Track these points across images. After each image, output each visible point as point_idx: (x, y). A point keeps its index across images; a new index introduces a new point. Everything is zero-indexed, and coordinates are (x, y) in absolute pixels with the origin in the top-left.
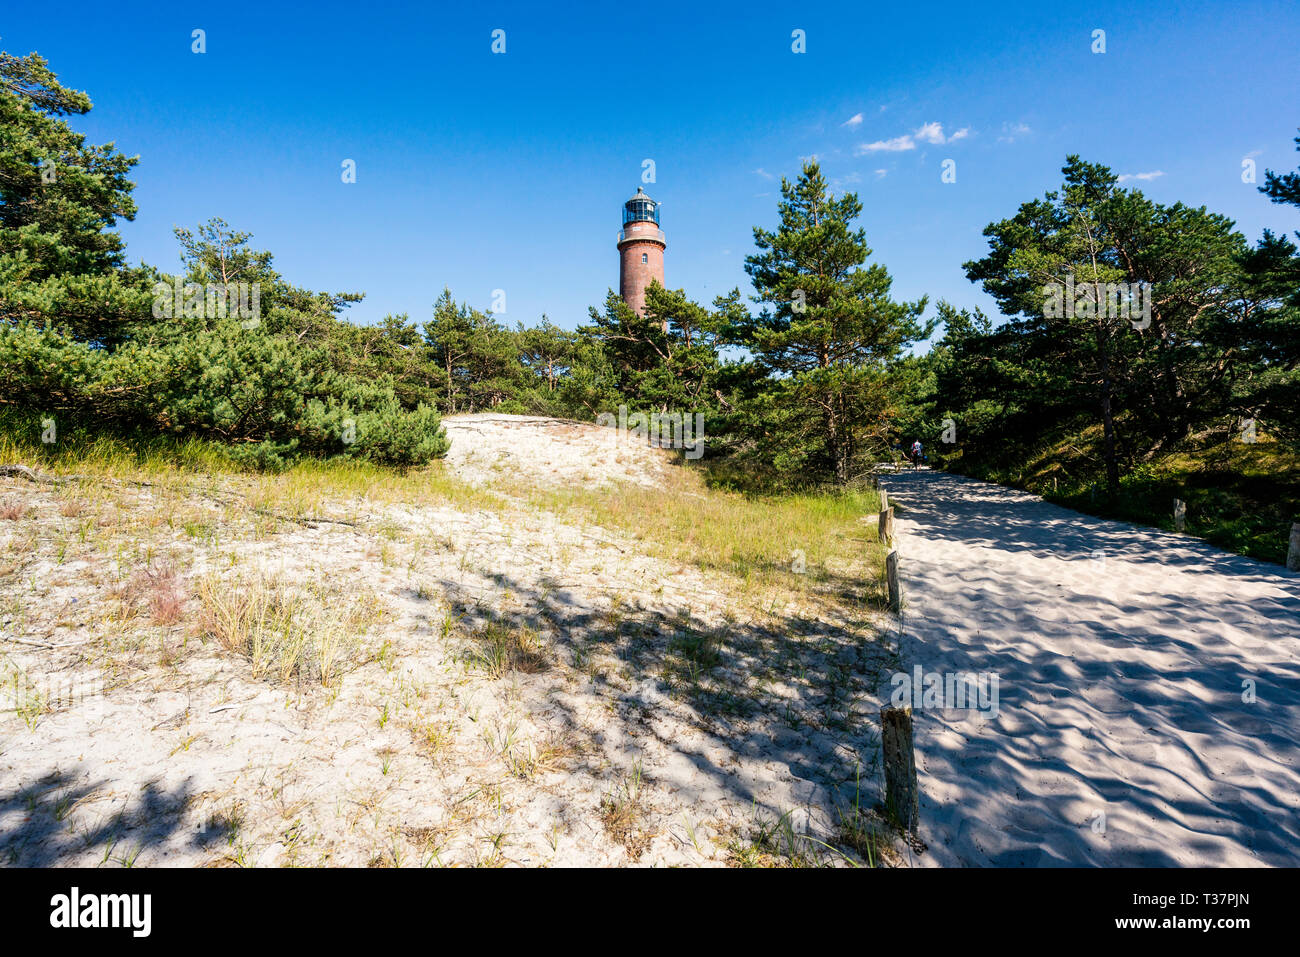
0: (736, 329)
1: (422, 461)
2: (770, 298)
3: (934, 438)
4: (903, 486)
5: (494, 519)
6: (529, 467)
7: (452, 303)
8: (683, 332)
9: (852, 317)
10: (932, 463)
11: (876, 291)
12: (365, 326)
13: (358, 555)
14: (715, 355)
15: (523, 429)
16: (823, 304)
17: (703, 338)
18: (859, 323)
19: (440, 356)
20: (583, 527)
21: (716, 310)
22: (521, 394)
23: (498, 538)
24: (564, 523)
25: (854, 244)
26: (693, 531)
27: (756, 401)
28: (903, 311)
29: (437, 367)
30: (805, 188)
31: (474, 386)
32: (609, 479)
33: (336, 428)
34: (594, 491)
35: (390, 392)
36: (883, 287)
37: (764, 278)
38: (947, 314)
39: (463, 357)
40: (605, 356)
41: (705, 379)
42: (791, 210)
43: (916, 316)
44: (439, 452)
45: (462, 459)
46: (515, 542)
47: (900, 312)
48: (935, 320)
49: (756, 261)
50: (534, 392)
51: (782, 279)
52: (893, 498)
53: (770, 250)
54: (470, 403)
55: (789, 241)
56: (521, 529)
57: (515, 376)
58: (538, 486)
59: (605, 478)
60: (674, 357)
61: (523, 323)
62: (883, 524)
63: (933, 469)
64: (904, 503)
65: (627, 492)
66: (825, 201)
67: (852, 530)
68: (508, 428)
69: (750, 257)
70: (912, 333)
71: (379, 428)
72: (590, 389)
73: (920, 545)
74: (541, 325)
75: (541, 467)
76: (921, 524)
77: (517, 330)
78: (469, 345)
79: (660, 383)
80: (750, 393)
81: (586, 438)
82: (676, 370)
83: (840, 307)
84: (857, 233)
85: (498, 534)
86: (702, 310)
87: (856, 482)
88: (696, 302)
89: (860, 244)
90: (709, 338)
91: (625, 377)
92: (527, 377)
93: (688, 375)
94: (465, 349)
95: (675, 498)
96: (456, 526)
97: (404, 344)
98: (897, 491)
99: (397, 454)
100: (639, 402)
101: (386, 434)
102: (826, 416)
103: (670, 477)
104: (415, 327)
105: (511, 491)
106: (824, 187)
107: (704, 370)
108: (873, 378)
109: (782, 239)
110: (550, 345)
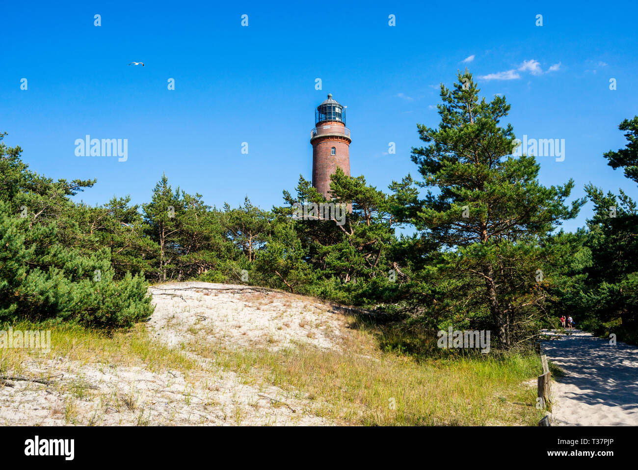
0: (405, 210)
1: (127, 324)
2: (433, 183)
3: (594, 307)
4: (567, 352)
5: (180, 379)
6: (222, 330)
7: (168, 187)
8: (363, 213)
9: (505, 199)
10: (594, 330)
11: (526, 177)
12: (93, 207)
13: (45, 413)
14: (392, 231)
15: (220, 295)
16: (481, 187)
17: (380, 217)
18: (510, 204)
19: (155, 232)
20: (261, 387)
21: (391, 193)
22: (223, 265)
23: (179, 397)
24: (244, 383)
25: (504, 138)
26: (363, 392)
27: (423, 273)
28: (550, 193)
29: (152, 242)
30: (460, 93)
31: (183, 258)
32: (292, 341)
33: (51, 294)
34: (278, 352)
35: (107, 263)
36: (532, 173)
37: (428, 166)
38: (595, 195)
39: (176, 233)
40: (296, 232)
41: (383, 252)
42: (449, 110)
43: (563, 198)
44: (143, 316)
45: (163, 322)
46: (195, 400)
47: (549, 194)
48: (580, 201)
49: (421, 152)
50: (234, 263)
51: (442, 166)
52: (556, 362)
53: (432, 143)
54: (178, 272)
55: (448, 135)
56: (203, 388)
57: (219, 250)
58: (228, 348)
59: (288, 341)
60: (355, 234)
61: (229, 204)
62: (541, 389)
63: (595, 335)
64: (566, 368)
65: (306, 353)
66: (478, 103)
67: (514, 393)
68: (207, 295)
69: (416, 149)
70: (560, 213)
71: (90, 294)
72: (282, 261)
73: (579, 410)
74: (243, 206)
75: (231, 330)
76: (581, 389)
77: (223, 210)
78: (180, 223)
79: (342, 256)
80: (418, 265)
81: (274, 304)
82: (357, 244)
83: (495, 190)
84: (506, 128)
85: (179, 392)
86: (380, 193)
87: (518, 346)
88: (374, 187)
89: (509, 138)
90: (386, 217)
91: (313, 250)
92: (229, 250)
93: (368, 249)
94: (177, 226)
95: (351, 361)
96: (142, 386)
97: (127, 223)
98: (561, 356)
99: (104, 318)
100: (324, 272)
101: (95, 300)
102: (488, 286)
103: (347, 340)
104: (136, 208)
105: (203, 352)
106: (477, 91)
107: (381, 245)
108: (526, 252)
109: (442, 134)
110: (251, 223)
